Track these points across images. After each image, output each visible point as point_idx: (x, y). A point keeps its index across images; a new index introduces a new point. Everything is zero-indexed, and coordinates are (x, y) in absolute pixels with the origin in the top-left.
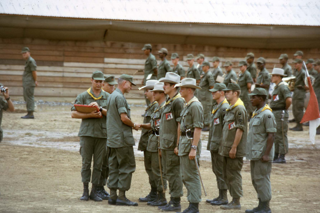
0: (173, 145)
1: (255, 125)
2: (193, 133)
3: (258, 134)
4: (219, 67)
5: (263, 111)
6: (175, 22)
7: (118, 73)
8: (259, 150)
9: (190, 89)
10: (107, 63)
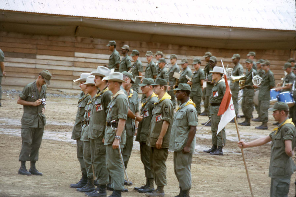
0: (102, 135)
1: (178, 118)
2: (117, 124)
3: (181, 127)
4: (176, 64)
5: (187, 105)
6: (141, 21)
7: (87, 66)
8: (181, 142)
9: (117, 83)
10: (77, 57)
